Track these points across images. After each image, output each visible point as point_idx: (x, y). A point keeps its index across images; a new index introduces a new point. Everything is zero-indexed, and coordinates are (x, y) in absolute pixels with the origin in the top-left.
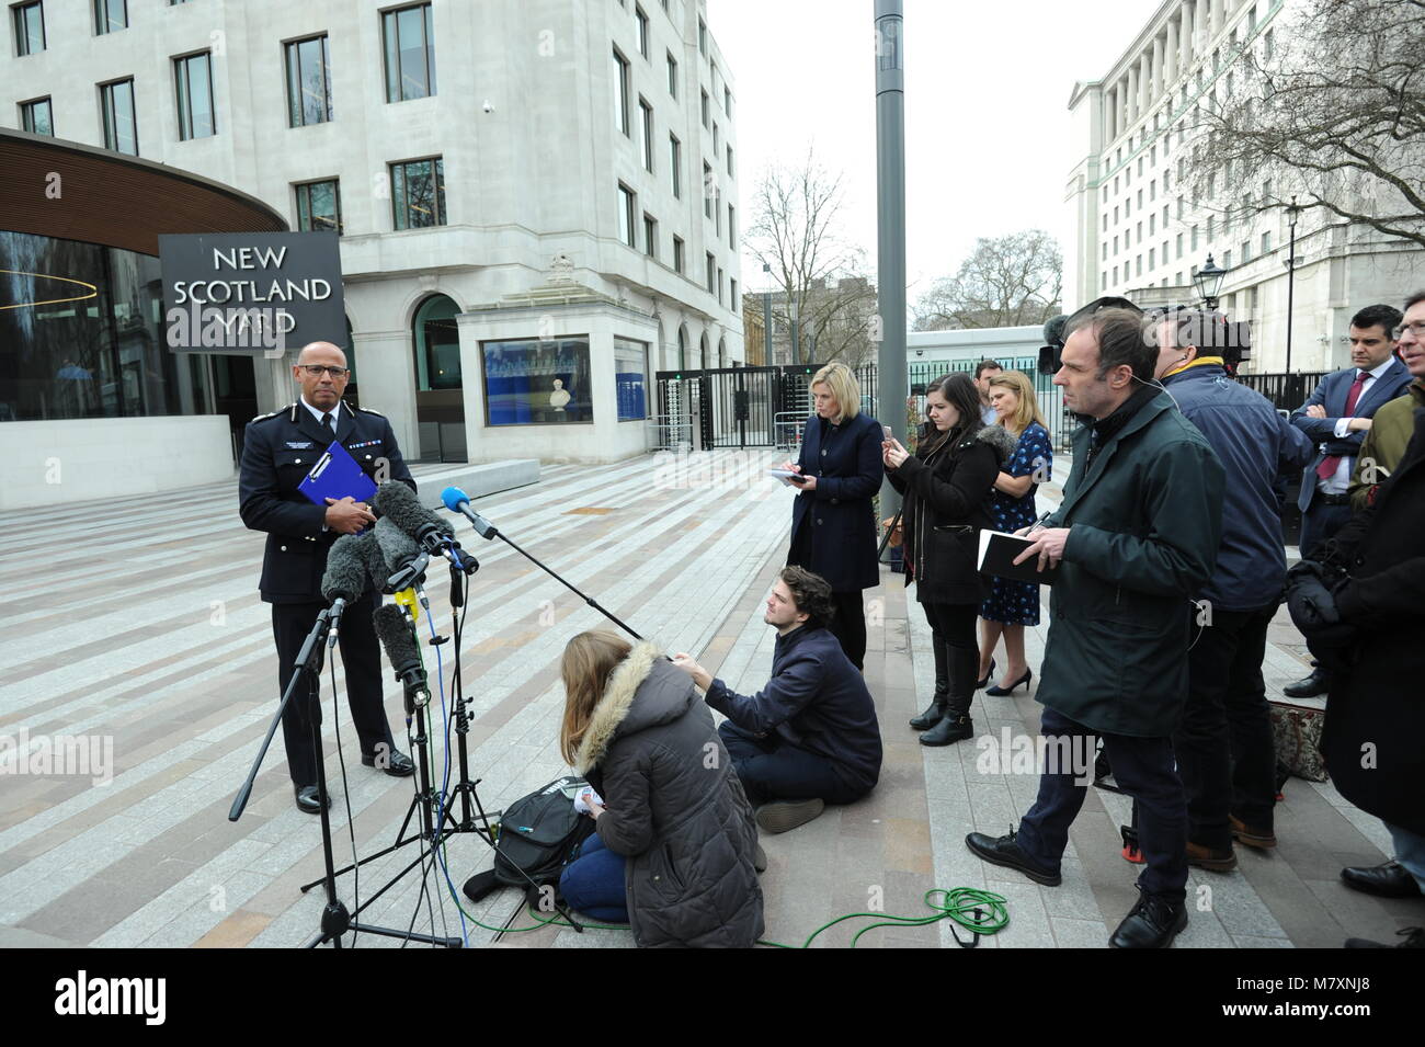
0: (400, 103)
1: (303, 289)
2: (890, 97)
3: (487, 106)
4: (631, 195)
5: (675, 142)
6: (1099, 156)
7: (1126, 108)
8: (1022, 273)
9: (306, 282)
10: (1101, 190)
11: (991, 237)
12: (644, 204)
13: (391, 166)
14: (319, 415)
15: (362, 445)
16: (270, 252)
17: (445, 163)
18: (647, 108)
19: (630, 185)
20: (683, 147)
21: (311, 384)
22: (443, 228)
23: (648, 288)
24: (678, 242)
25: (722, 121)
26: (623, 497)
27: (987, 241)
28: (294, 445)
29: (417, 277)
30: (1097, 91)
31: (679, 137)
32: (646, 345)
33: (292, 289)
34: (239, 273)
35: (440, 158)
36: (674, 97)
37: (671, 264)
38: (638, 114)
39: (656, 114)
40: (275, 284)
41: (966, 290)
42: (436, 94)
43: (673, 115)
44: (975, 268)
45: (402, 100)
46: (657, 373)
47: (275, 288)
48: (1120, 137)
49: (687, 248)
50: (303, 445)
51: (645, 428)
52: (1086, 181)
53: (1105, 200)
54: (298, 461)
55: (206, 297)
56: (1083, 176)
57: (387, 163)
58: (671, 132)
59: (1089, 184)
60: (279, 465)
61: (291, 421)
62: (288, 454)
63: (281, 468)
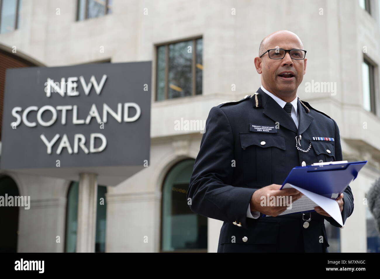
1: (116, 112)
9: (120, 106)
13: (157, 47)
14: (282, 104)
15: (322, 139)
16: (93, 79)
17: (205, 41)
19: (373, 58)
21: (273, 68)
22: (199, 98)
28: (259, 129)
33: (108, 113)
34: (66, 99)
40: (94, 108)
47: (94, 111)
50: (267, 129)
54: (263, 143)
55: (36, 121)
57: (154, 44)
60: (244, 145)
61: (255, 107)
62: (254, 136)
63: (247, 148)
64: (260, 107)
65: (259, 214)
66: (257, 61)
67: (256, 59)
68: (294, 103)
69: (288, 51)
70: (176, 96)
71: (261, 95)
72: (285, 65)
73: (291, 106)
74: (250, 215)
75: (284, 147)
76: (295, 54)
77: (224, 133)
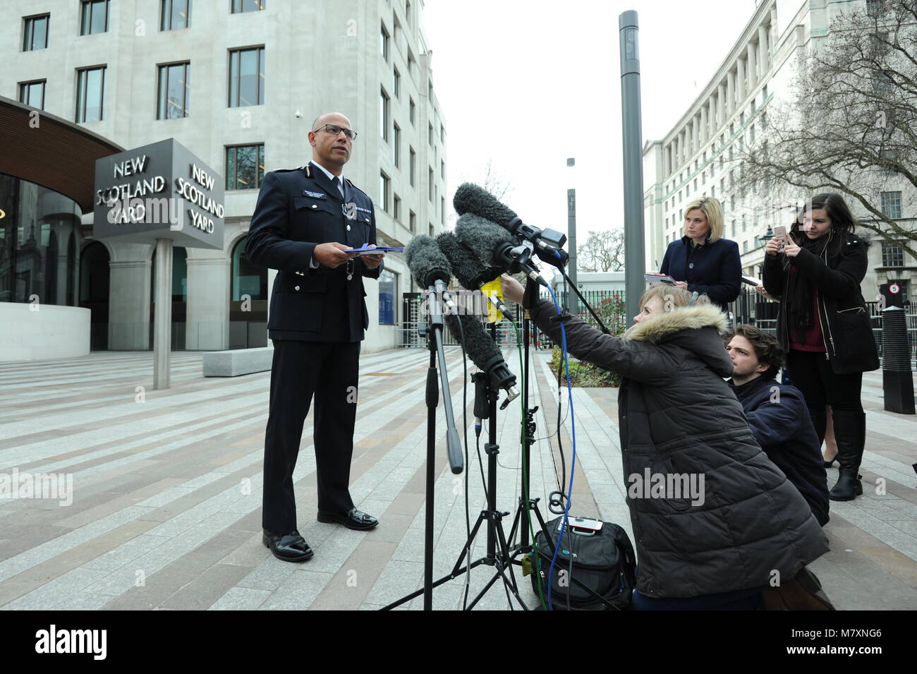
0: (238, 108)
2: (630, 76)
3: (298, 113)
4: (386, 179)
5: (412, 153)
6: (662, 184)
7: (677, 156)
8: (615, 254)
10: (664, 204)
11: (596, 232)
12: (395, 188)
13: (228, 148)
14: (331, 177)
15: (362, 210)
17: (266, 147)
18: (397, 129)
19: (387, 173)
20: (417, 156)
21: (328, 142)
23: (396, 240)
24: (412, 215)
25: (439, 145)
26: (402, 367)
27: (593, 233)
28: (311, 194)
29: (239, 222)
30: (659, 146)
31: (415, 150)
32: (397, 274)
35: (263, 144)
36: (413, 124)
37: (408, 226)
38: (392, 132)
39: (402, 133)
41: (581, 262)
42: (263, 103)
43: (411, 136)
44: (586, 248)
45: (239, 106)
46: (404, 294)
48: (674, 173)
49: (418, 218)
50: (318, 195)
51: (395, 331)
52: (654, 198)
53: (667, 210)
54: (314, 206)
56: (652, 195)
57: (225, 146)
58: (410, 146)
59: (656, 200)
60: (298, 206)
61: (307, 176)
62: (306, 200)
63: (300, 209)
64: (311, 177)
65: (318, 264)
66: (311, 135)
67: (310, 133)
68: (340, 178)
69: (343, 130)
70: (243, 187)
71: (312, 166)
72: (340, 140)
73: (338, 180)
74: (312, 266)
75: (332, 211)
76: (348, 133)
77: (278, 194)
